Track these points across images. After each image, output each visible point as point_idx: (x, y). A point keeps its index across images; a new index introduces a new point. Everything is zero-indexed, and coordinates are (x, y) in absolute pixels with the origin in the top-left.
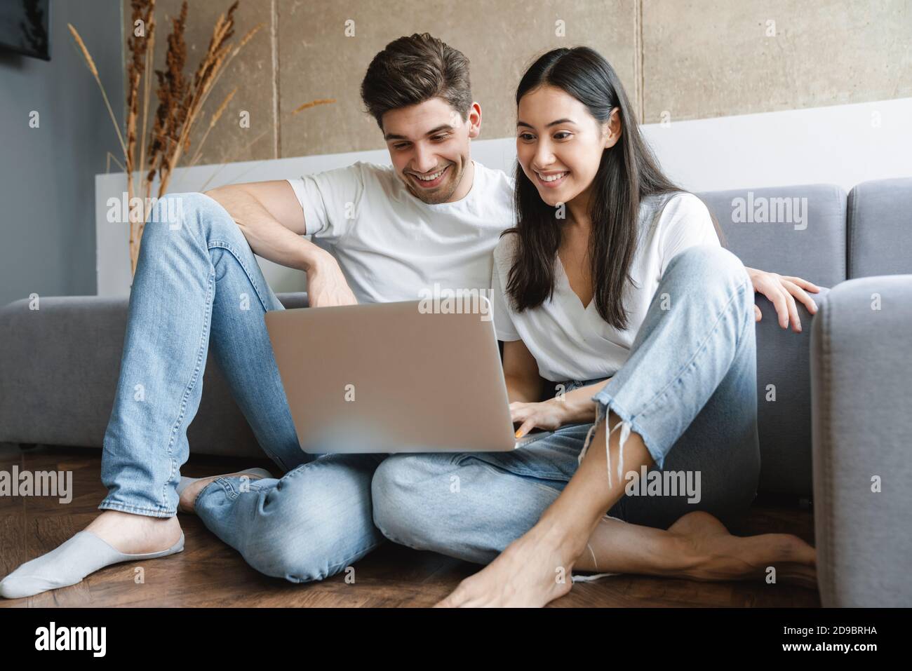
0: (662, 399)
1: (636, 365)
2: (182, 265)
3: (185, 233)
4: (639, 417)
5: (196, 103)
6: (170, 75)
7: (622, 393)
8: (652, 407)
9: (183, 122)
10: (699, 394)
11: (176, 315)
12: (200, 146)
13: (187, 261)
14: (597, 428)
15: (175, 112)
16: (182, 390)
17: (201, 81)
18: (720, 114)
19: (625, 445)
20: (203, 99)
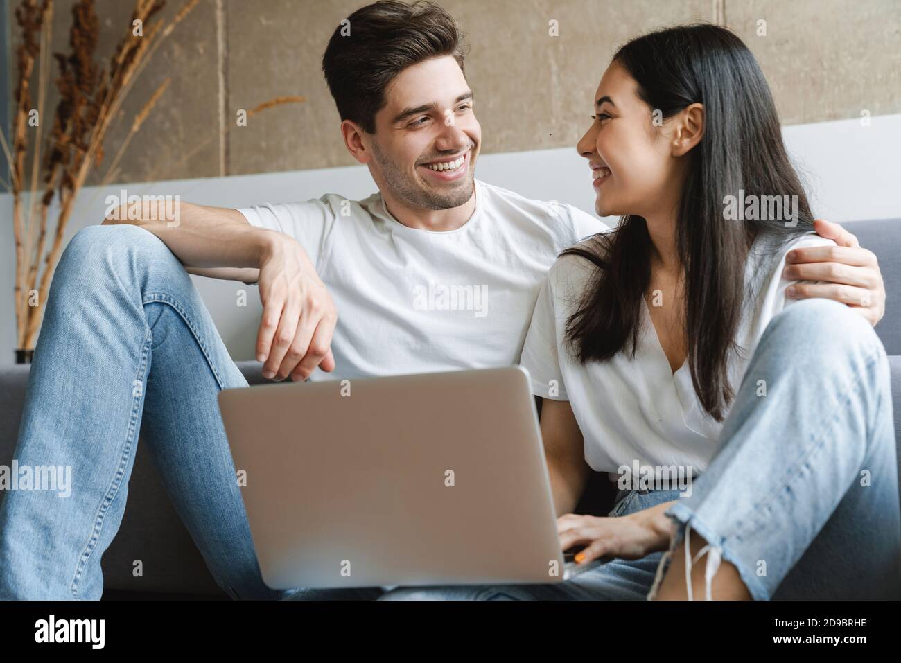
0: (763, 514)
1: (725, 466)
2: (106, 327)
3: (111, 283)
4: (733, 540)
5: (112, 100)
6: (75, 60)
7: (706, 506)
8: (750, 525)
9: (94, 124)
10: (815, 507)
11: (94, 397)
12: (118, 158)
13: (114, 321)
14: (673, 556)
15: (82, 111)
16: (97, 501)
17: (119, 70)
18: (834, 117)
19: (714, 579)
20: (122, 94)
